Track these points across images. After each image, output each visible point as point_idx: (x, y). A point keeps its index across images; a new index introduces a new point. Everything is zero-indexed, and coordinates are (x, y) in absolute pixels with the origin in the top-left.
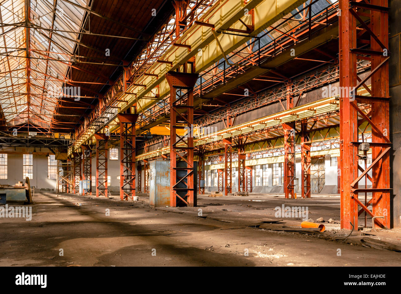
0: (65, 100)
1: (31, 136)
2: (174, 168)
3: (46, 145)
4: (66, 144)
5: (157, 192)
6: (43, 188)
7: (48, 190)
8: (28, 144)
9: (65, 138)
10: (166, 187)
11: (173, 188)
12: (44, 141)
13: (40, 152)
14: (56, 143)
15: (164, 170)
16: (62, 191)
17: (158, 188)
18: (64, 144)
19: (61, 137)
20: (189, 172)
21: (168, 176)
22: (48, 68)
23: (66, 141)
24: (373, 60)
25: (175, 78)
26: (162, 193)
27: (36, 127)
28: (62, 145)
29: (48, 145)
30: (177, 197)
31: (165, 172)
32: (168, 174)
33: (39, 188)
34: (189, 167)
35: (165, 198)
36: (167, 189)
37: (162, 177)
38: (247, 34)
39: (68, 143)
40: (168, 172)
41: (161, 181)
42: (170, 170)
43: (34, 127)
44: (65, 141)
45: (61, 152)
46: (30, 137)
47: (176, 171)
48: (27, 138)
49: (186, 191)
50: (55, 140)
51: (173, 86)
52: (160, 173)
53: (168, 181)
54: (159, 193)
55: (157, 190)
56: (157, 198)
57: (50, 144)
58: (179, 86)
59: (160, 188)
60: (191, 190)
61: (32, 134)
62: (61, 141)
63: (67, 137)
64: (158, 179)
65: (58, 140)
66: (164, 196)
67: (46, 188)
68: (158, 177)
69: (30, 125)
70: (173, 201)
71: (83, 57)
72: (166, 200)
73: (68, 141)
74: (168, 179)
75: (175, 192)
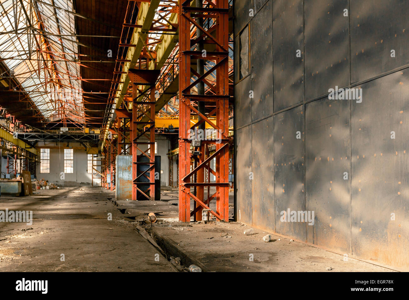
0: (88, 96)
1: (63, 131)
2: (134, 163)
3: (76, 139)
4: (96, 138)
5: (119, 186)
6: (83, 182)
7: (87, 184)
8: (60, 139)
9: (95, 133)
10: (129, 181)
11: (134, 181)
12: (75, 136)
13: (79, 146)
14: (86, 138)
15: (126, 164)
16: (101, 185)
17: (120, 182)
18: (94, 138)
19: (91, 132)
20: (151, 166)
21: (130, 170)
22: (68, 66)
23: (96, 136)
24: (219, 59)
25: (136, 75)
26: (124, 187)
27: (73, 123)
28: (91, 139)
29: (78, 140)
30: (137, 191)
31: (127, 166)
32: (130, 168)
33: (79, 181)
34: (151, 162)
35: (127, 192)
36: (129, 183)
37: (124, 172)
38: (175, 33)
39: (98, 138)
40: (130, 166)
41: (123, 175)
42: (132, 165)
43: (72, 123)
44: (94, 136)
45: (92, 147)
46: (61, 133)
47: (136, 165)
48: (59, 133)
49: (149, 185)
50: (85, 135)
51: (134, 83)
52: (123, 167)
53: (131, 175)
54: (122, 187)
55: (119, 184)
56: (119, 192)
57: (80, 139)
58: (140, 82)
59: (122, 182)
60: (152, 184)
61: (64, 129)
62: (92, 136)
63: (97, 131)
64: (120, 173)
65: (88, 135)
66: (126, 190)
67: (85, 182)
68: (121, 171)
69: (68, 121)
70: (134, 195)
71: (86, 56)
72: (128, 194)
73: (98, 136)
74: (130, 173)
75: (136, 186)
